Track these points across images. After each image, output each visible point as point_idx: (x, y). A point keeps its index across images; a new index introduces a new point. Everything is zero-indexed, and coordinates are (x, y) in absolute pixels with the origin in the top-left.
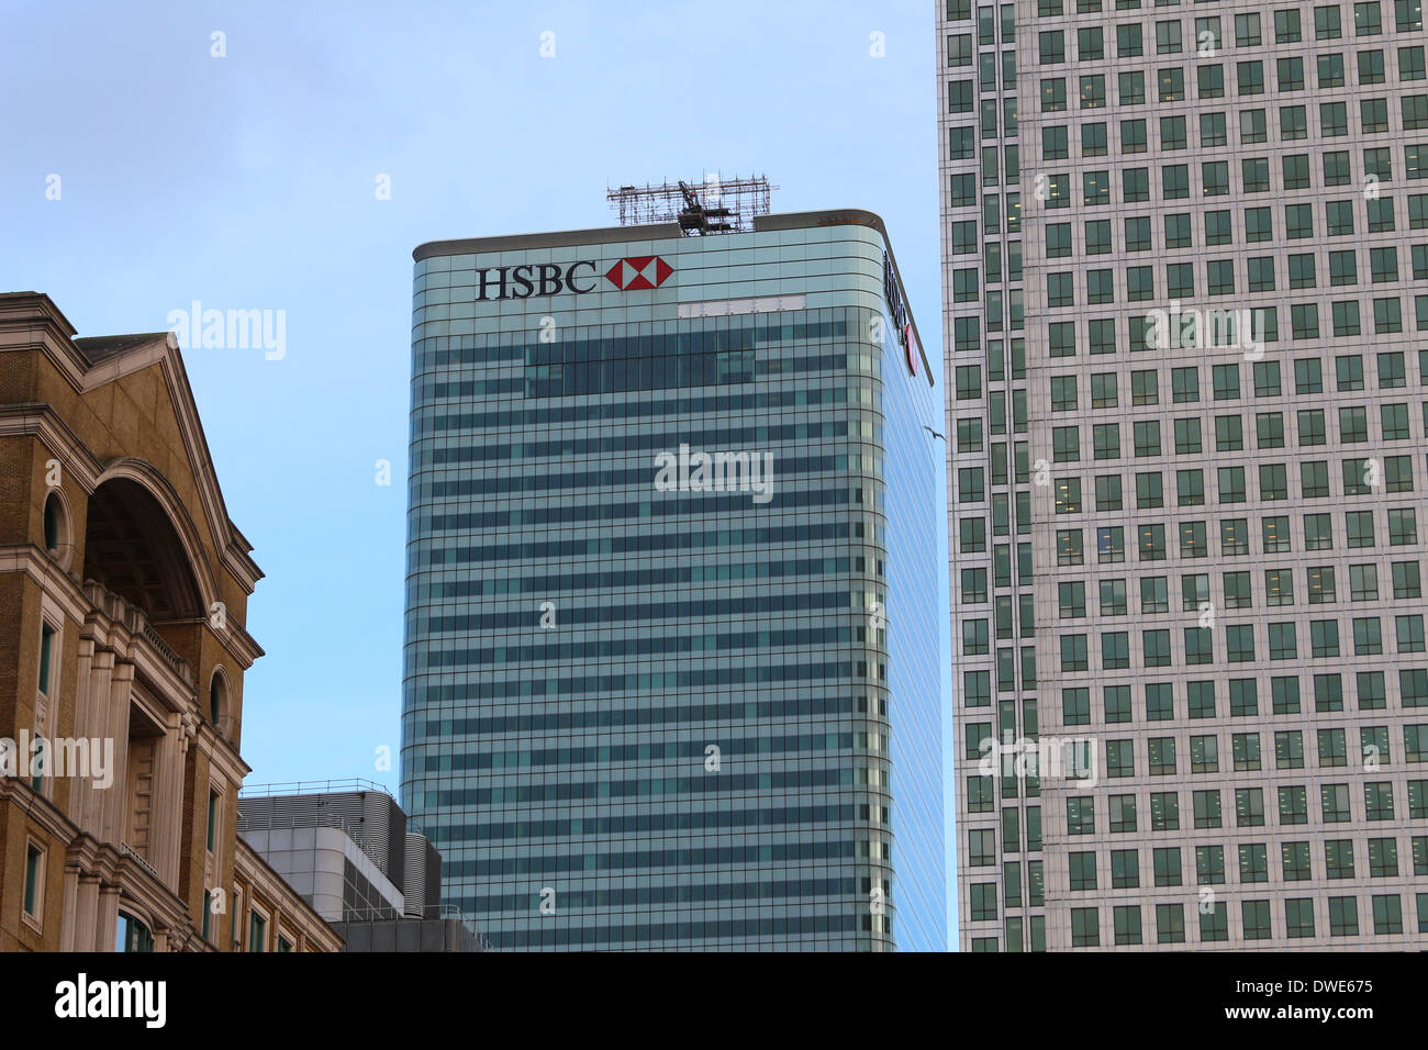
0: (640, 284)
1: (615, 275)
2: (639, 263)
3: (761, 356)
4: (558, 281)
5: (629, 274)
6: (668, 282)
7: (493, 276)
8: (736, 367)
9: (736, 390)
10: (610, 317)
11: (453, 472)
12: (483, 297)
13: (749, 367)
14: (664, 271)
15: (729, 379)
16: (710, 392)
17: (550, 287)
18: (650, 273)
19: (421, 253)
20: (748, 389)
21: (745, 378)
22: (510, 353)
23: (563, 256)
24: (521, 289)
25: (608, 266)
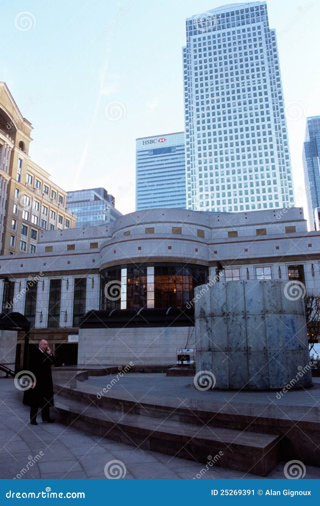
0: (162, 141)
1: (159, 141)
2: (162, 139)
3: (177, 149)
4: (152, 142)
5: (161, 141)
6: (166, 141)
7: (145, 142)
8: (174, 151)
9: (174, 153)
10: (158, 146)
11: (141, 165)
12: (144, 144)
13: (175, 151)
14: (165, 140)
15: (173, 152)
16: (171, 154)
17: (151, 143)
18: (163, 140)
19: (137, 140)
20: (175, 153)
21: (175, 152)
22: (147, 151)
23: (153, 139)
24: (148, 143)
25: (158, 140)
